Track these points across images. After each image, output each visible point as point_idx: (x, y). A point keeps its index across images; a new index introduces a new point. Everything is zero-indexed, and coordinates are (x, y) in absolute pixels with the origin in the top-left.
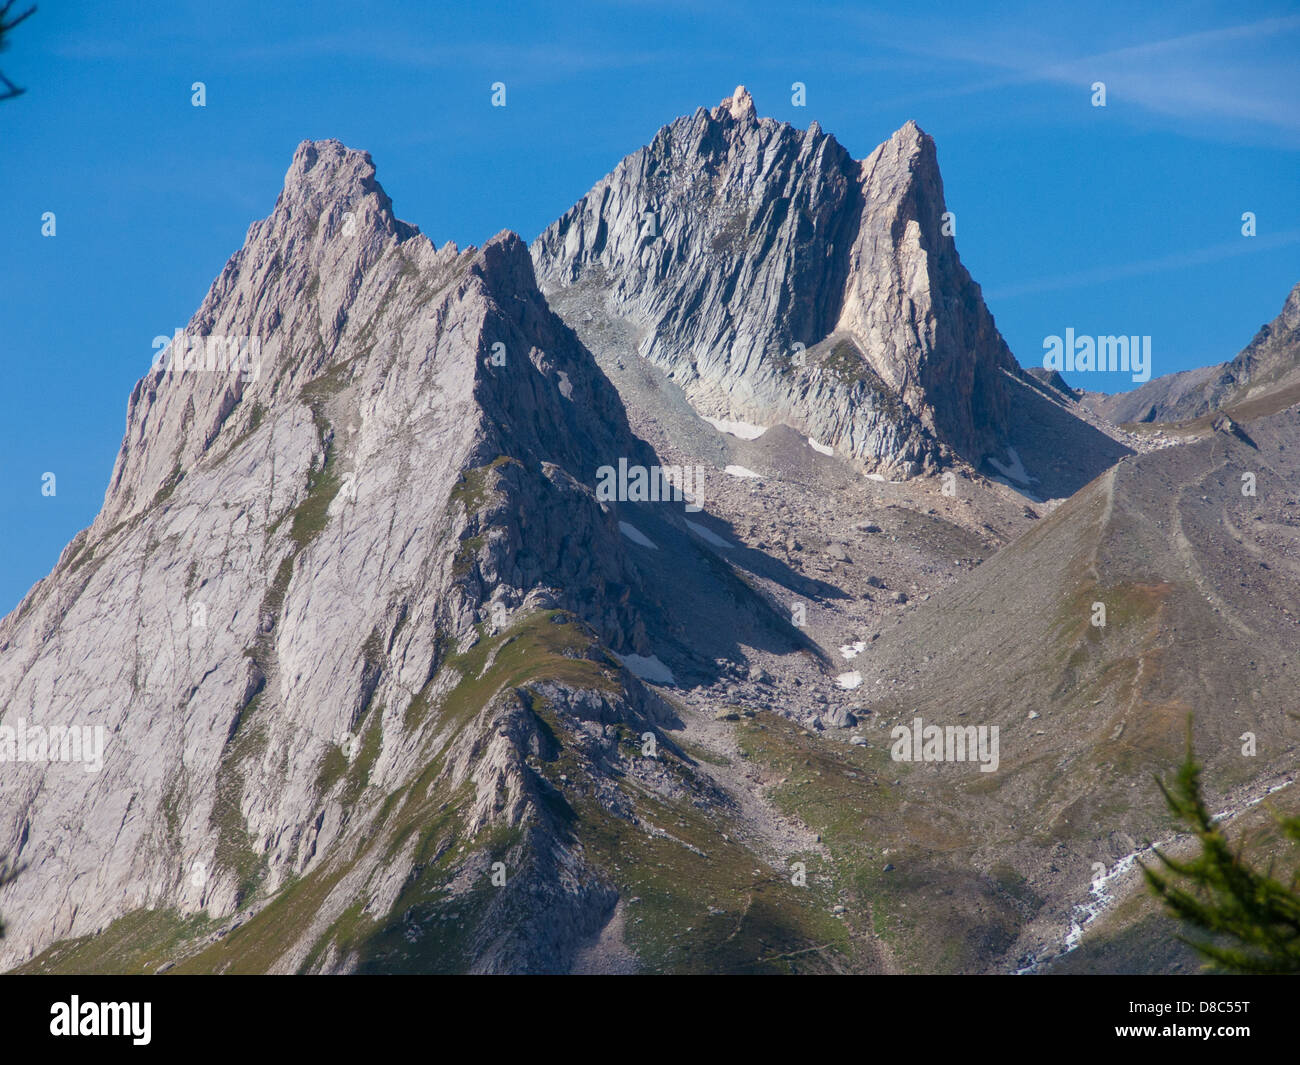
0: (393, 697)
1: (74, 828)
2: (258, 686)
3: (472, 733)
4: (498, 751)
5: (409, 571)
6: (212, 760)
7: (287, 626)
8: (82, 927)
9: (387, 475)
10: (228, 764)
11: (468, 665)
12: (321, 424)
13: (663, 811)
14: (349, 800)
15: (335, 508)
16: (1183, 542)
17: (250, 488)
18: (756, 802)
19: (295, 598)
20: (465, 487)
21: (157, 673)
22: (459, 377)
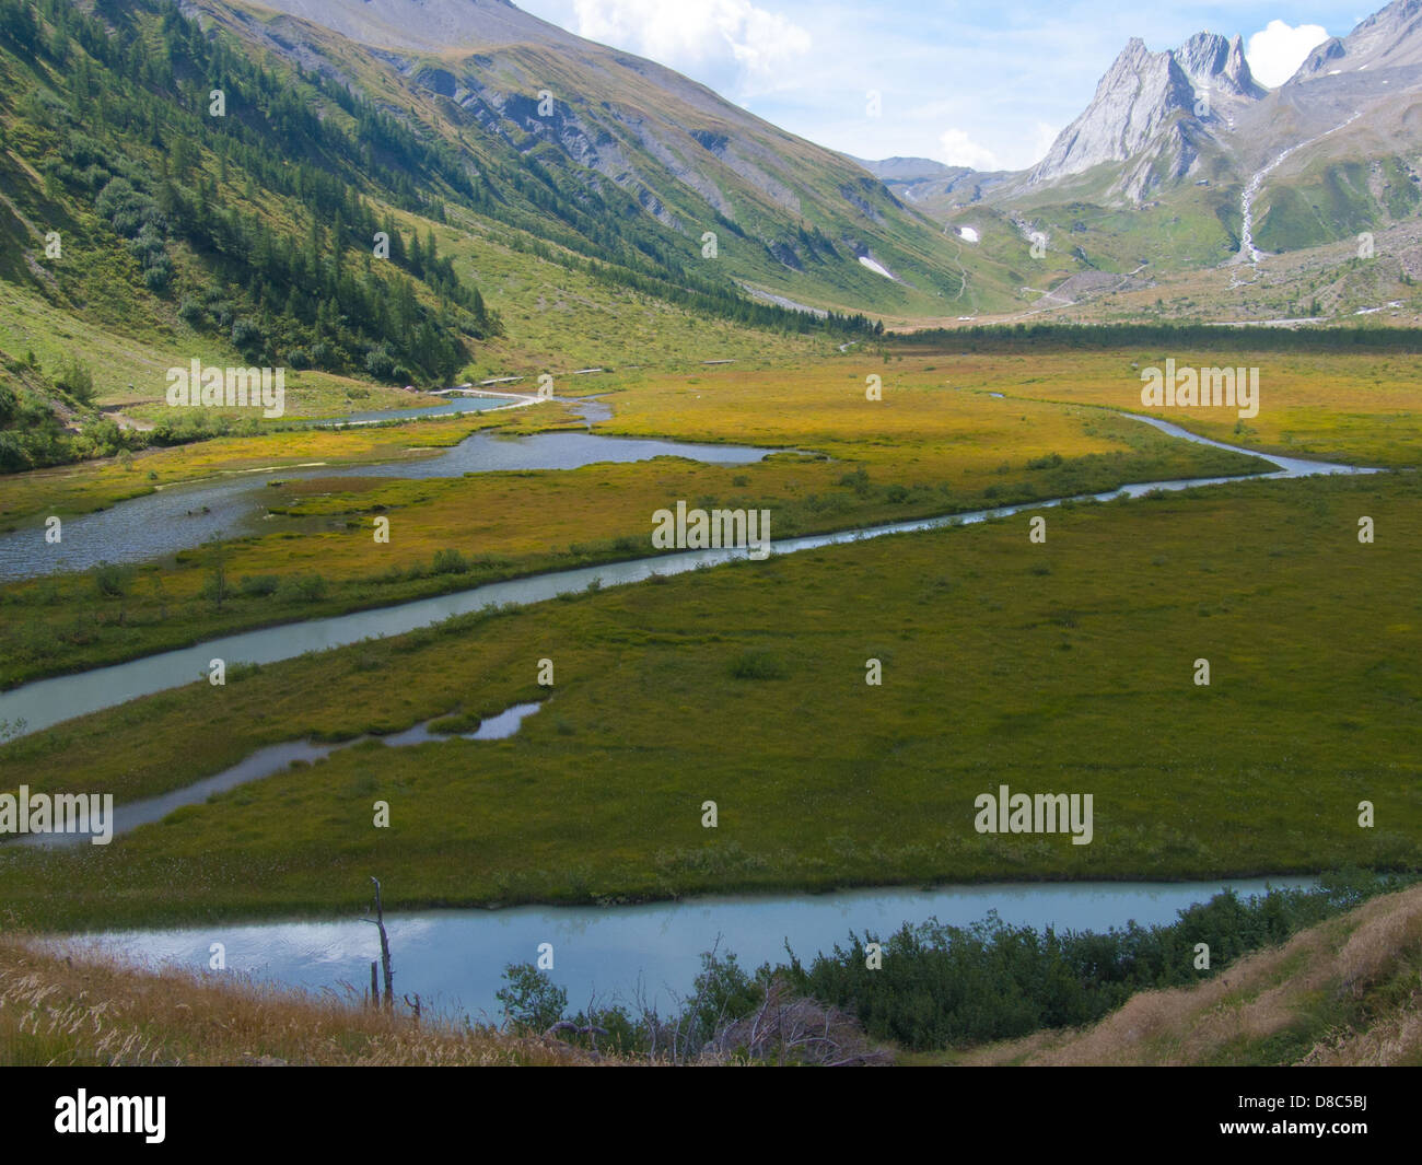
0: (1154, 124)
1: (1094, 147)
2: (1128, 123)
3: (1170, 127)
4: (1176, 129)
5: (1157, 101)
6: (1120, 135)
7: (1133, 113)
8: (1096, 164)
9: (1152, 86)
10: (1123, 136)
11: (1167, 118)
12: (1139, 78)
13: (1205, 141)
14: (1146, 141)
15: (1142, 92)
16: (1292, 100)
18: (1219, 141)
19: (1134, 108)
20: (1167, 87)
21: (1109, 122)
22: (1165, 70)
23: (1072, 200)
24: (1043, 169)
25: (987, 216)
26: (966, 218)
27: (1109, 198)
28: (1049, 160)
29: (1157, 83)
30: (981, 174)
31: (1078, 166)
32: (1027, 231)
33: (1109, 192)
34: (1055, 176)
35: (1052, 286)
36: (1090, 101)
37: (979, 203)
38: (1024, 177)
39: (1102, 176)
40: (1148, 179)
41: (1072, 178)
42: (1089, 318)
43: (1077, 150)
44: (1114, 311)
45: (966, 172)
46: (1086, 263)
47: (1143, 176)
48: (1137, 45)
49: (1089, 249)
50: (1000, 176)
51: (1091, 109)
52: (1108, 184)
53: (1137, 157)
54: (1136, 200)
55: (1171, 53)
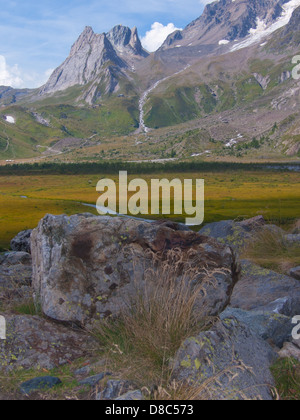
0: (98, 67)
1: (70, 78)
2: (86, 66)
3: (105, 69)
4: (108, 70)
5: (99, 57)
7: (88, 62)
8: (71, 86)
9: (96, 50)
10: (83, 73)
11: (104, 65)
12: (90, 46)
13: (121, 76)
14: (94, 75)
15: (92, 52)
16: (160, 58)
17: (84, 51)
18: (128, 76)
19: (88, 60)
20: (103, 50)
21: (77, 66)
22: (102, 42)
23: (60, 103)
24: (46, 88)
25: (18, 110)
26: (8, 111)
27: (77, 102)
28: (48, 83)
29: (99, 48)
30: (16, 90)
31: (63, 87)
32: (39, 118)
33: (77, 100)
34: (52, 91)
35: (51, 145)
36: (68, 56)
37: (15, 104)
38: (37, 91)
39: (74, 91)
40: (95, 94)
41: (60, 92)
42: (69, 160)
43: (62, 79)
44: (81, 156)
45: (9, 88)
46: (68, 133)
47: (93, 92)
48: (89, 30)
49: (69, 126)
50: (25, 91)
51: (68, 60)
52: (77, 96)
53: (91, 83)
54: (90, 104)
55: (105, 34)
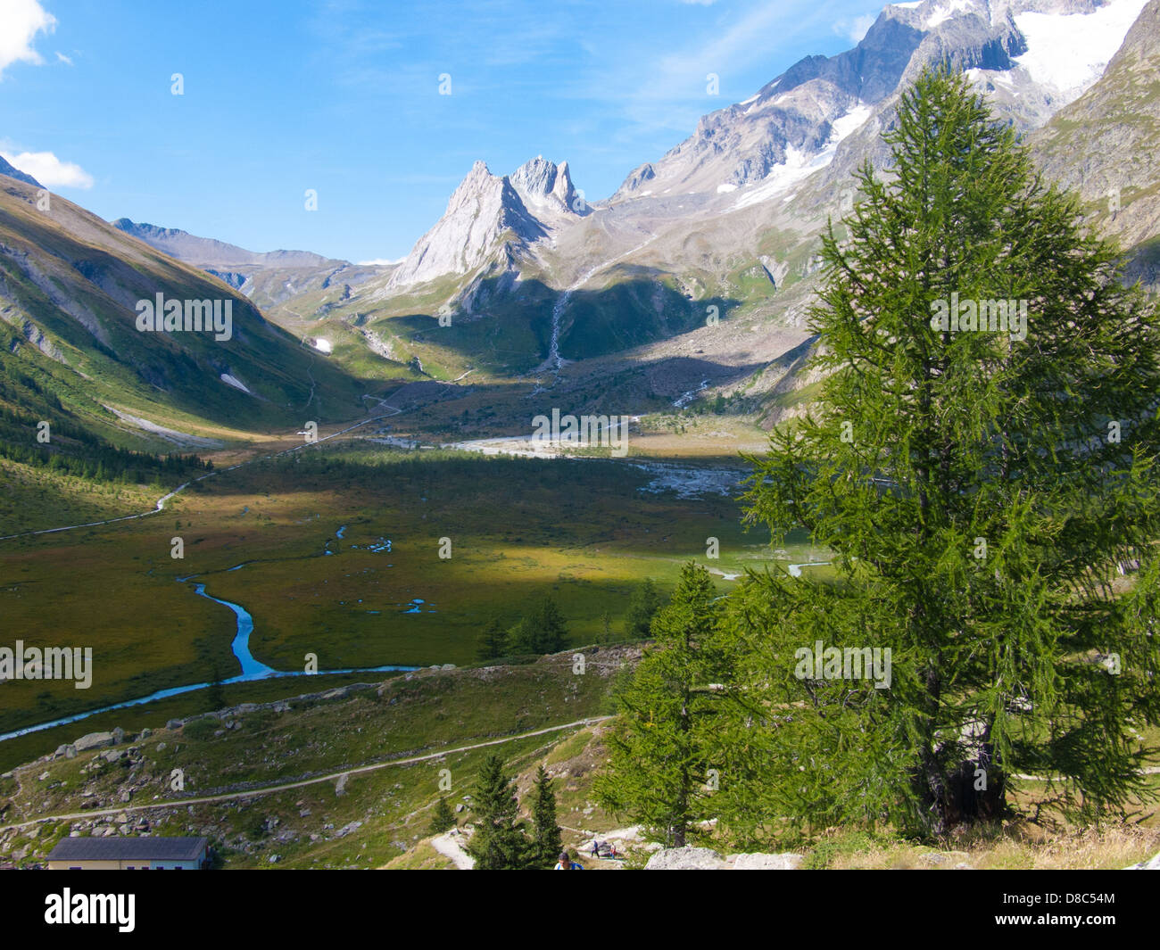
0: (488, 243)
1: (441, 260)
2: (468, 240)
4: (504, 249)
5: (491, 224)
6: (462, 250)
7: (472, 232)
8: (441, 275)
9: (488, 209)
10: (464, 252)
11: (498, 239)
12: (478, 202)
14: (481, 257)
15: (481, 213)
16: (602, 224)
17: (468, 211)
19: (474, 228)
20: (499, 212)
21: (453, 239)
22: (499, 196)
26: (321, 330)
29: (491, 208)
31: (428, 276)
32: (374, 340)
34: (409, 282)
39: (445, 286)
41: (422, 285)
43: (427, 261)
